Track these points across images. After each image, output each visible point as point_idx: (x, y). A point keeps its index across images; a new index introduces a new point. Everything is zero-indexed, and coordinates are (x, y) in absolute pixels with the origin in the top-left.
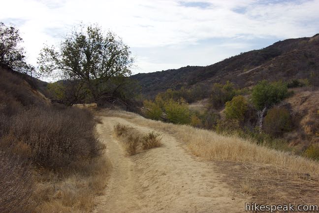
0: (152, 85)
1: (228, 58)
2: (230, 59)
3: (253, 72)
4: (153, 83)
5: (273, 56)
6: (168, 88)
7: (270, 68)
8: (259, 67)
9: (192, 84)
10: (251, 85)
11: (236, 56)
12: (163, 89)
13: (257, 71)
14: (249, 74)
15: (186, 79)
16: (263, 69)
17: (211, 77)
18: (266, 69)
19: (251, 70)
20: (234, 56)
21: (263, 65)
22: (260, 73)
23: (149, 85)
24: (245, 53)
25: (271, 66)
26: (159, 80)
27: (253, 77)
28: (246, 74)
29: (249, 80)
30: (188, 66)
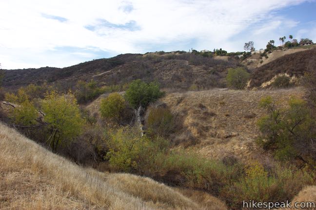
0: (14, 81)
3: (104, 75)
4: (14, 79)
5: (120, 64)
6: (29, 84)
7: (118, 73)
8: (109, 71)
9: (52, 81)
10: (103, 85)
12: (24, 84)
13: (108, 75)
14: (102, 76)
15: (46, 77)
16: (112, 73)
17: (68, 76)
18: (115, 74)
19: (103, 73)
20: (88, 61)
21: (112, 70)
22: (111, 76)
23: (10, 80)
24: (96, 60)
25: (119, 71)
26: (20, 77)
27: (105, 79)
28: (99, 76)
29: (102, 81)
30: (47, 67)
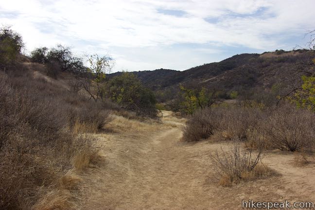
1: (194, 67)
2: (195, 68)
3: (209, 81)
5: (226, 70)
7: (221, 80)
8: (214, 78)
11: (200, 66)
13: (212, 82)
14: (206, 83)
15: (160, 82)
16: (216, 80)
18: (218, 80)
21: (217, 76)
22: (214, 83)
24: (207, 64)
25: (223, 78)
27: (208, 85)
30: (162, 69)
